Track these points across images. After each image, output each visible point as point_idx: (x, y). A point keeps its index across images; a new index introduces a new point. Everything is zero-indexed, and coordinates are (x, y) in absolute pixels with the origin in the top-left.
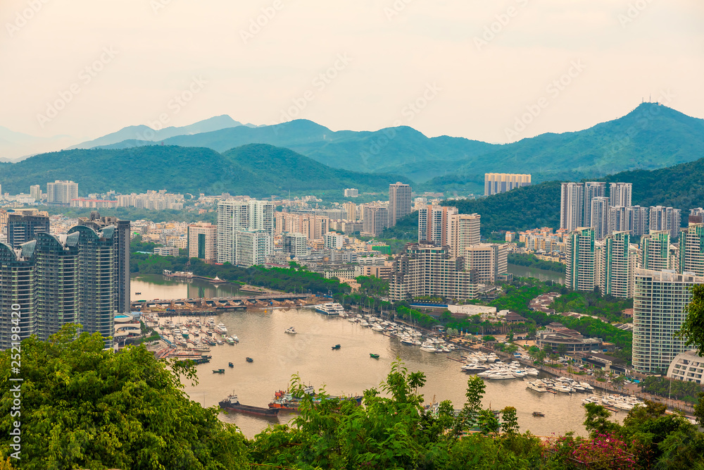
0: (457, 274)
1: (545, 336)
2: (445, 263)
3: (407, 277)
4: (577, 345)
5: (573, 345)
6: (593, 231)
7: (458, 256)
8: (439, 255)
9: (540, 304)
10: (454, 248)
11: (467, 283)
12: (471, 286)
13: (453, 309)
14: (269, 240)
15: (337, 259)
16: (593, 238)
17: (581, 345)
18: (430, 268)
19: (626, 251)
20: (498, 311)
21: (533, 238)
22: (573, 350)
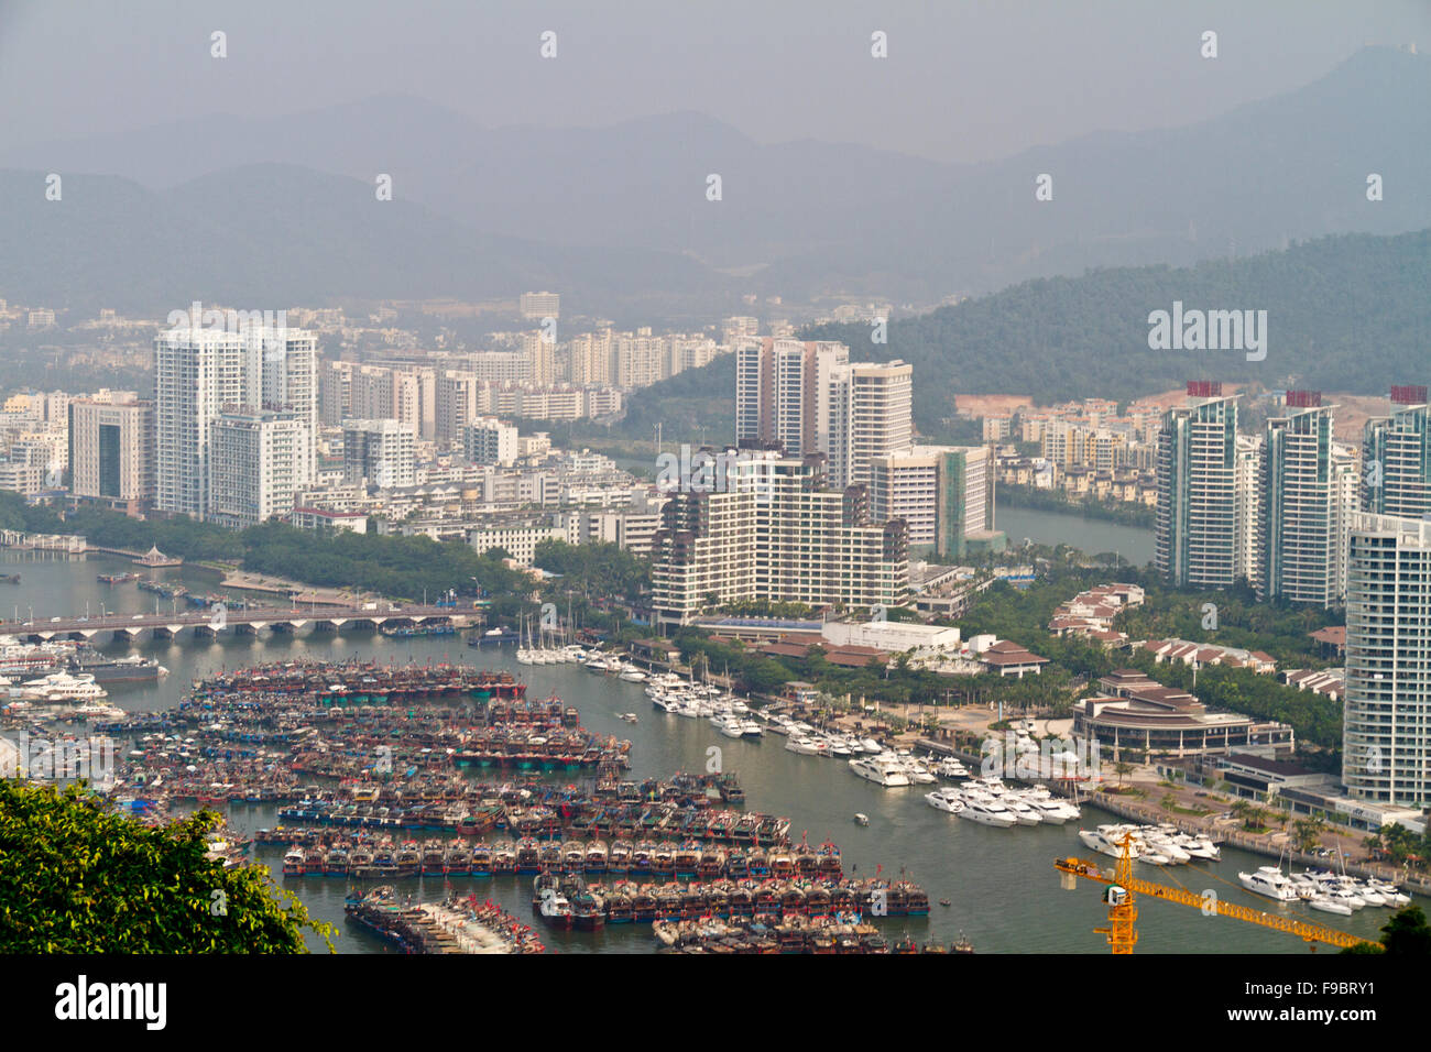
0: (847, 534)
1: (1098, 710)
2: (811, 503)
3: (703, 544)
4: (1187, 733)
5: (1179, 732)
6: (1230, 410)
7: (850, 482)
8: (796, 481)
9: (1087, 616)
10: (838, 460)
11: (878, 559)
12: (885, 568)
13: (837, 634)
14: (305, 442)
15: (502, 495)
16: (1230, 428)
17: (1200, 733)
18: (771, 519)
19: (1323, 463)
20: (964, 638)
21: (1063, 429)
22: (1176, 745)
